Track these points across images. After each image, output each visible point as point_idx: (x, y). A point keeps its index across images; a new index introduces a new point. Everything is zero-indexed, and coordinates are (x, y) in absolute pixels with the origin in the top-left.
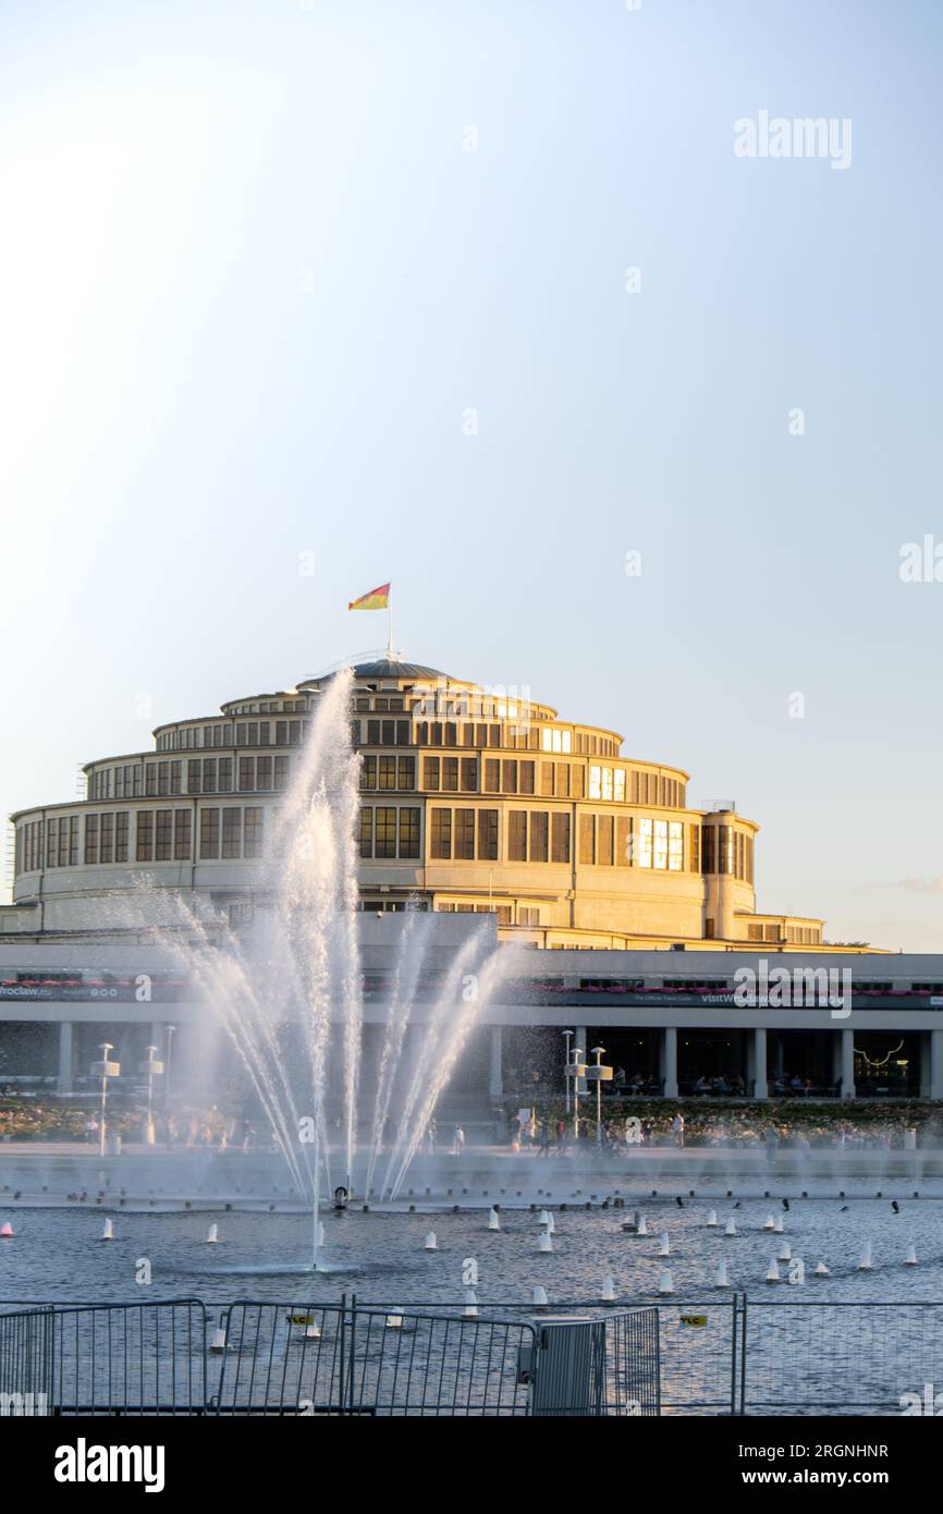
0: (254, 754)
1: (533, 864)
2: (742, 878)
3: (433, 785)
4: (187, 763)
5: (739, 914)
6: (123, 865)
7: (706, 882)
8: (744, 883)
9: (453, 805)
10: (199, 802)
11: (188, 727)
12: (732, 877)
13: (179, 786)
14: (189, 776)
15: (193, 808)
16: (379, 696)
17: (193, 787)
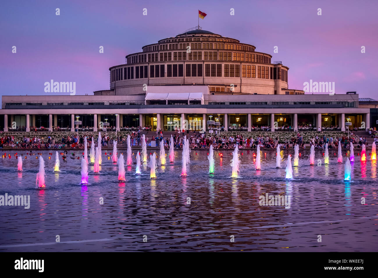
0: (163, 52)
1: (230, 77)
2: (284, 81)
3: (206, 59)
4: (148, 55)
5: (282, 89)
6: (133, 79)
7: (275, 81)
8: (285, 82)
9: (211, 63)
10: (149, 64)
11: (149, 46)
12: (281, 80)
13: (146, 60)
14: (148, 58)
15: (148, 65)
16: (194, 38)
17: (149, 61)
